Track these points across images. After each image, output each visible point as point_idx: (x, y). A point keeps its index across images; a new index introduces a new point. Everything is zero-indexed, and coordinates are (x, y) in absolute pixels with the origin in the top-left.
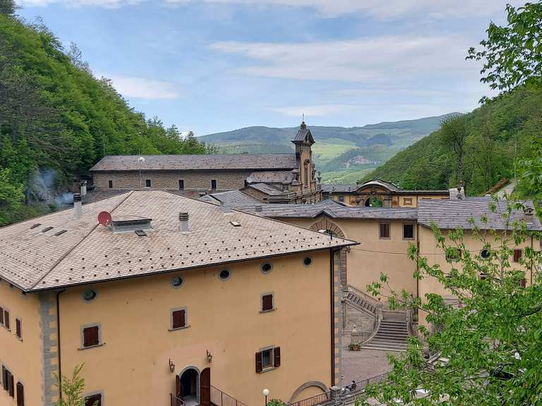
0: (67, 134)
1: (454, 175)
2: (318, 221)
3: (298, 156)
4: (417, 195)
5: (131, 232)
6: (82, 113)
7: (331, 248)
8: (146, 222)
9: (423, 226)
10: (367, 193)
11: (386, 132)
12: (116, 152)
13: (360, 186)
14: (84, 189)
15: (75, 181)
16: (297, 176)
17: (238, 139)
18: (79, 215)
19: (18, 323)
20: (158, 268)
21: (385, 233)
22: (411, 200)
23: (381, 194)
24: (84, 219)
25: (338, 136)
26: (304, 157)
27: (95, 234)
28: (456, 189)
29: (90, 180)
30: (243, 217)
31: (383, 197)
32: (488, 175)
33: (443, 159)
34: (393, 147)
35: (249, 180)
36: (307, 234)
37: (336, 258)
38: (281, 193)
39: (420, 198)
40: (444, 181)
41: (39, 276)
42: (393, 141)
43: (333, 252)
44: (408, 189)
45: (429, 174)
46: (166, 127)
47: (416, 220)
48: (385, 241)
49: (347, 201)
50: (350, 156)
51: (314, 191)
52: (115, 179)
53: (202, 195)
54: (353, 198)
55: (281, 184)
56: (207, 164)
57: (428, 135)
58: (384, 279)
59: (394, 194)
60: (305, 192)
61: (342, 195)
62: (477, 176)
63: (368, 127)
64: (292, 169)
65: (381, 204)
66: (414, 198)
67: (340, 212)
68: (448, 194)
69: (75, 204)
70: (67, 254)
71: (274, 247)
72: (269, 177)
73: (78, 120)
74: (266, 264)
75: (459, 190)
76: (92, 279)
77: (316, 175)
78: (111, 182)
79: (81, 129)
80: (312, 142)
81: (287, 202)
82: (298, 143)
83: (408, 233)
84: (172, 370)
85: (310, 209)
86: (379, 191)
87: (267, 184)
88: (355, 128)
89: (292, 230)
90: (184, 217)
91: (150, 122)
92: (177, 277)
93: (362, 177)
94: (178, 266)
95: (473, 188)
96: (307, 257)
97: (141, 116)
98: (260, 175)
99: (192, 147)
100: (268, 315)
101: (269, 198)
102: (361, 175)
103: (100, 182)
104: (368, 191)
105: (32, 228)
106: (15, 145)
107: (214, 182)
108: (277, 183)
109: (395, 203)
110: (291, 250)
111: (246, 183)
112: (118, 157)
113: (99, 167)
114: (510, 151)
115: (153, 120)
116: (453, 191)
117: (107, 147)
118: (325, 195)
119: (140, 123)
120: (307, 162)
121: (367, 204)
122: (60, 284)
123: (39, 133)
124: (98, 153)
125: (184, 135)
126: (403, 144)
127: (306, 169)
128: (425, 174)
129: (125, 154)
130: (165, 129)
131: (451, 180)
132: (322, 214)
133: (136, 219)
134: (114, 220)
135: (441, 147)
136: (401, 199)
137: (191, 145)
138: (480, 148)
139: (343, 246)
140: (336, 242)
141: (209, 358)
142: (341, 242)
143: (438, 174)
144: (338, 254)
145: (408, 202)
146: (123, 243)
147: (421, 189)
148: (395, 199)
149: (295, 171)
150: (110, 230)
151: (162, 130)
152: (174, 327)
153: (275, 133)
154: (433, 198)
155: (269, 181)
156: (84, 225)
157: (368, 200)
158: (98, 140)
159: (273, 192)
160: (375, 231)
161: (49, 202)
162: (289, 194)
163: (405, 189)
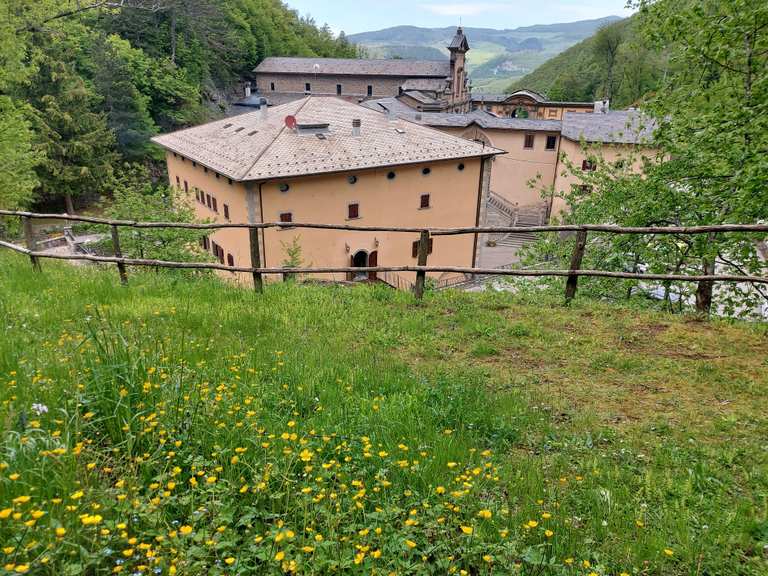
0: (232, 35)
1: (602, 87)
2: (469, 130)
3: (452, 63)
4: (563, 106)
5: (312, 135)
6: (243, 10)
7: (482, 156)
8: (324, 126)
9: (566, 138)
10: (516, 104)
11: (538, 36)
12: (276, 54)
13: (509, 96)
14: (248, 90)
15: (240, 82)
16: (450, 84)
17: (387, 39)
18: (265, 118)
19: (226, 207)
20: (338, 168)
21: (529, 144)
22: (556, 111)
23: (529, 105)
24: (270, 121)
25: (489, 39)
26: (458, 65)
27: (283, 136)
28: (601, 103)
29: (254, 82)
30: (407, 126)
31: (529, 108)
32: (636, 88)
33: (593, 68)
34: (542, 53)
35: (404, 88)
36: (463, 142)
37: (485, 165)
38: (433, 101)
39: (565, 110)
40: (591, 93)
41: (245, 169)
42: (544, 47)
43: (484, 160)
44: (555, 100)
45: (576, 84)
46: (319, 25)
47: (560, 132)
48: (529, 151)
49: (495, 110)
50: (499, 62)
51: (464, 100)
52: (277, 82)
53: (360, 102)
54: (501, 108)
55: (435, 92)
56: (363, 69)
57: (581, 41)
58: (539, 177)
59: (540, 105)
60: (457, 100)
61: (490, 104)
62: (624, 89)
63: (521, 30)
64: (446, 77)
65: (526, 115)
66: (559, 110)
67: (491, 123)
68: (592, 107)
69: (261, 107)
70: (263, 152)
71: (433, 153)
72: (423, 85)
73: (240, 18)
74: (426, 168)
75: (604, 103)
76: (286, 174)
77: (468, 84)
78: (273, 85)
79: (242, 28)
80: (467, 49)
81: (439, 110)
82: (453, 50)
83: (551, 144)
84: (348, 251)
85: (462, 119)
86: (526, 102)
87: (420, 91)
88: (507, 31)
89: (450, 139)
90: (357, 123)
91: (302, 19)
92: (353, 176)
93: (508, 85)
94: (354, 167)
95: (618, 101)
96: (461, 163)
97: (294, 13)
98: (414, 82)
99: (343, 48)
100: (425, 211)
101: (422, 106)
102: (507, 83)
103: (263, 84)
104: (516, 101)
105: (225, 127)
106: (189, 45)
107: (370, 88)
108: (431, 91)
109: (540, 114)
110: (448, 157)
111: (401, 90)
112: (278, 59)
113: (261, 68)
114: (662, 61)
115: (305, 19)
116: (598, 104)
117: (267, 47)
118: (475, 104)
119: (293, 20)
120: (461, 69)
121: (513, 116)
122: (262, 177)
123: (207, 32)
124: (259, 53)
125: (335, 34)
126: (555, 50)
127: (459, 78)
128: (573, 84)
129: (284, 55)
130: (318, 28)
131: (599, 92)
132: (473, 124)
133: (316, 123)
134: (298, 123)
135: (593, 56)
136: (547, 110)
137: (343, 46)
138: (632, 59)
139: (493, 155)
140: (487, 151)
141: (376, 244)
142: (491, 151)
143: (586, 85)
144: (488, 162)
145: (552, 113)
146: (308, 145)
147: (567, 100)
148: (541, 110)
149: (448, 79)
150: (295, 132)
151: (314, 29)
152: (350, 217)
153: (424, 34)
154: (578, 110)
155: (423, 88)
156: (272, 127)
157: (514, 111)
158: (259, 40)
159: (427, 100)
160: (521, 141)
161: (219, 102)
162: (442, 101)
163: (551, 100)
